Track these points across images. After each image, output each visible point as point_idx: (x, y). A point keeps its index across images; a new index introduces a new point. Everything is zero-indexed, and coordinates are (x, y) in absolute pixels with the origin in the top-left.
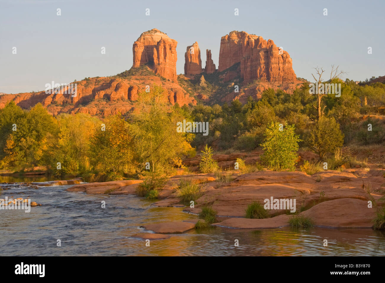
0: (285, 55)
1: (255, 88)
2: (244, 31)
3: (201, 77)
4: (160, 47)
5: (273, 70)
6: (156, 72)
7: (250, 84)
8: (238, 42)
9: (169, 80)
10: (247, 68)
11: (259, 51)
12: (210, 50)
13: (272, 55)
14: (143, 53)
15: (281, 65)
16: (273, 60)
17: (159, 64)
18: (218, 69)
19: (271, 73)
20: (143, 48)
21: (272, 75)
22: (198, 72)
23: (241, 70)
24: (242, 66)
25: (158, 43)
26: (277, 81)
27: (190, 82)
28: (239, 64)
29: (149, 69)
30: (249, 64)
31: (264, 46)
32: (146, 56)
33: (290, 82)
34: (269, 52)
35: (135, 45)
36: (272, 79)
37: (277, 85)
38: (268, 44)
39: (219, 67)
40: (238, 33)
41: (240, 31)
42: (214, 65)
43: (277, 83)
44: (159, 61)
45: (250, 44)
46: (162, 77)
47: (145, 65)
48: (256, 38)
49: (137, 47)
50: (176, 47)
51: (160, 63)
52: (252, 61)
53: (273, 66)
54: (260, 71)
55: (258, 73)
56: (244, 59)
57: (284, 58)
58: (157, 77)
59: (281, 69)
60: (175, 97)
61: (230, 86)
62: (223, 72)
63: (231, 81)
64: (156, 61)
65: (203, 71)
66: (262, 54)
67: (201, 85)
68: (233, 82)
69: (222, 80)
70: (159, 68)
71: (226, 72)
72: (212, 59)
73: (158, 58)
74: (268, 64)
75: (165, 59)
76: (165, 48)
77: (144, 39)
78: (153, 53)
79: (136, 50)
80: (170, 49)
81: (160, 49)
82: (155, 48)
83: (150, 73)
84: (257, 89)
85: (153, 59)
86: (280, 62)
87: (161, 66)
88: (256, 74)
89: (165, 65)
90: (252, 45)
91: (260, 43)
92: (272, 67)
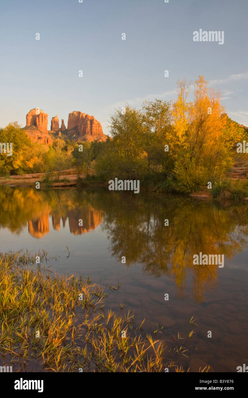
0: (99, 123)
1: (85, 138)
2: (80, 111)
3: (59, 132)
6: (38, 129)
7: (83, 136)
8: (78, 116)
9: (44, 133)
10: (81, 129)
11: (87, 121)
13: (93, 123)
14: (31, 119)
15: (97, 128)
16: (94, 125)
17: (39, 125)
18: (67, 129)
19: (93, 131)
20: (31, 117)
22: (58, 130)
23: (79, 129)
24: (79, 128)
25: (39, 115)
27: (54, 134)
28: (77, 126)
29: (34, 127)
30: (82, 127)
31: (89, 118)
32: (33, 121)
33: (101, 136)
34: (92, 121)
35: (27, 115)
36: (93, 134)
37: (96, 137)
38: (92, 118)
40: (77, 112)
41: (78, 111)
42: (65, 127)
43: (95, 136)
44: (39, 123)
45: (83, 118)
46: (40, 131)
47: (33, 125)
48: (86, 115)
49: (29, 116)
50: (47, 117)
52: (84, 126)
53: (94, 128)
54: (88, 130)
56: (80, 124)
57: (99, 125)
58: (38, 131)
59: (97, 130)
60: (47, 141)
61: (73, 137)
62: (69, 130)
63: (73, 134)
64: (38, 123)
65: (60, 129)
66: (89, 122)
67: (59, 136)
68: (75, 134)
69: (69, 134)
70: (39, 127)
71: (71, 130)
72: (64, 123)
74: (91, 127)
75: (42, 122)
76: (42, 117)
77: (32, 113)
78: (36, 120)
79: (28, 118)
80: (45, 118)
81: (40, 118)
82: (37, 118)
83: (35, 129)
84: (86, 138)
85: (36, 122)
86: (97, 126)
87: (40, 126)
88: (86, 131)
89: (42, 125)
91: (87, 117)
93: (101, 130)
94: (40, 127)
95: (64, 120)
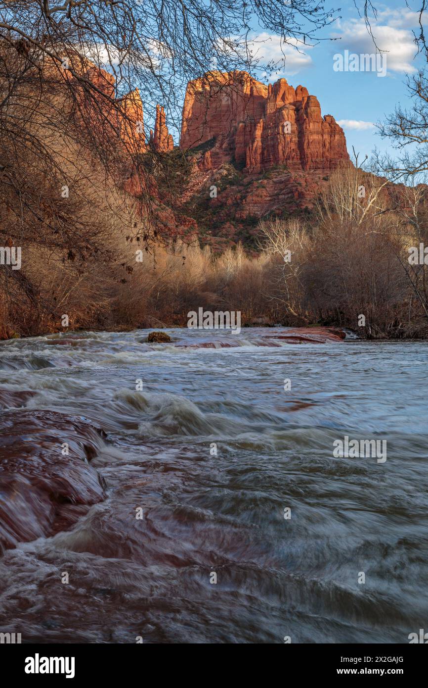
5: (311, 147)
10: (253, 142)
11: (281, 108)
13: (309, 116)
16: (311, 127)
18: (179, 145)
21: (309, 156)
26: (319, 168)
31: (290, 98)
34: (302, 109)
36: (309, 163)
38: (298, 95)
39: (180, 141)
42: (171, 138)
43: (320, 174)
48: (272, 84)
52: (265, 128)
53: (311, 138)
54: (284, 147)
66: (289, 114)
74: (301, 134)
88: (277, 153)
91: (282, 92)
92: (311, 141)
93: (343, 144)
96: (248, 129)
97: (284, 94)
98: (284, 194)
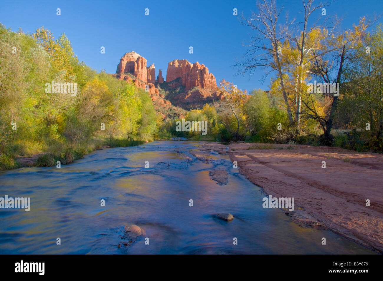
1: (198, 91)
3: (158, 84)
4: (139, 61)
5: (205, 82)
6: (136, 76)
7: (192, 89)
8: (179, 66)
10: (187, 80)
11: (196, 70)
12: (161, 70)
13: (205, 73)
14: (126, 65)
15: (210, 80)
16: (206, 76)
18: (165, 81)
20: (127, 62)
21: (205, 85)
23: (183, 81)
24: (184, 79)
25: (138, 59)
26: (208, 88)
28: (180, 78)
29: (131, 75)
30: (189, 78)
31: (199, 68)
32: (129, 68)
34: (203, 71)
36: (205, 87)
37: (208, 91)
38: (202, 67)
39: (166, 79)
40: (179, 61)
42: (163, 79)
45: (189, 67)
47: (128, 72)
49: (123, 61)
51: (139, 71)
52: (191, 76)
53: (205, 79)
54: (197, 82)
55: (196, 83)
56: (185, 75)
61: (177, 90)
62: (170, 83)
64: (136, 70)
66: (198, 72)
68: (178, 88)
69: (170, 87)
71: (172, 83)
72: (162, 75)
73: (138, 68)
74: (202, 78)
75: (142, 69)
76: (142, 62)
77: (127, 57)
78: (134, 65)
79: (122, 63)
80: (144, 63)
81: (139, 63)
82: (135, 62)
85: (134, 69)
86: (210, 77)
87: (139, 73)
89: (142, 73)
90: (190, 67)
91: (197, 66)
94: (140, 75)
95: (162, 71)
96: (187, 76)
97: (198, 66)
98: (197, 96)
